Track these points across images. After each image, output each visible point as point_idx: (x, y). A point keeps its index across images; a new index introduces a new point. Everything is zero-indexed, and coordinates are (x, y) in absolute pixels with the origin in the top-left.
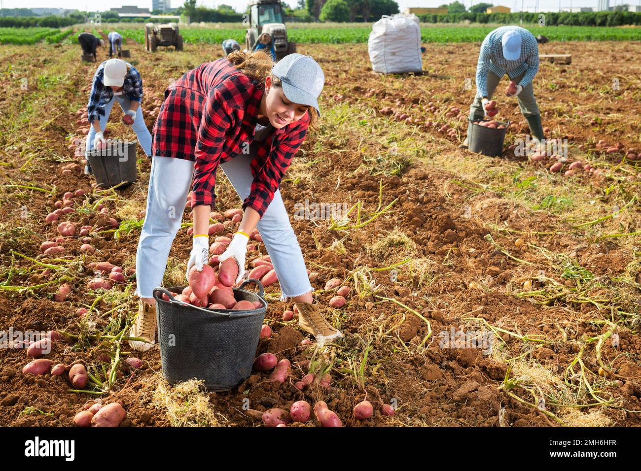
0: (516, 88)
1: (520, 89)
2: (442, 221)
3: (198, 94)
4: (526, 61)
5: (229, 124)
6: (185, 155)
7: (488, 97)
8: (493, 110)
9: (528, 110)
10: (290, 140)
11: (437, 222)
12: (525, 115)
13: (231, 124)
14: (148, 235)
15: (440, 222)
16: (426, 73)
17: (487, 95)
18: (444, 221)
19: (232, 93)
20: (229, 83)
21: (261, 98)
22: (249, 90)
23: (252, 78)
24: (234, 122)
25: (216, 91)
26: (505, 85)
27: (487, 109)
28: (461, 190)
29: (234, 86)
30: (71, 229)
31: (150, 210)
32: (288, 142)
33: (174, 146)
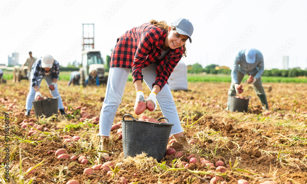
0: (253, 79)
1: (255, 80)
2: (228, 127)
3: (135, 38)
4: (258, 66)
5: (150, 48)
6: (126, 66)
7: (239, 83)
8: (241, 90)
9: (260, 92)
10: (175, 59)
11: (225, 128)
12: (258, 95)
13: (152, 48)
14: (107, 105)
15: (227, 128)
16: (190, 91)
17: (237, 82)
18: (229, 127)
19: (154, 34)
20: (152, 30)
21: (166, 37)
22: (161, 33)
23: (162, 29)
24: (153, 47)
25: (147, 33)
26: (247, 78)
27: (238, 89)
28: (232, 121)
29: (154, 31)
30: (41, 128)
31: (108, 93)
32: (174, 60)
33: (121, 62)
